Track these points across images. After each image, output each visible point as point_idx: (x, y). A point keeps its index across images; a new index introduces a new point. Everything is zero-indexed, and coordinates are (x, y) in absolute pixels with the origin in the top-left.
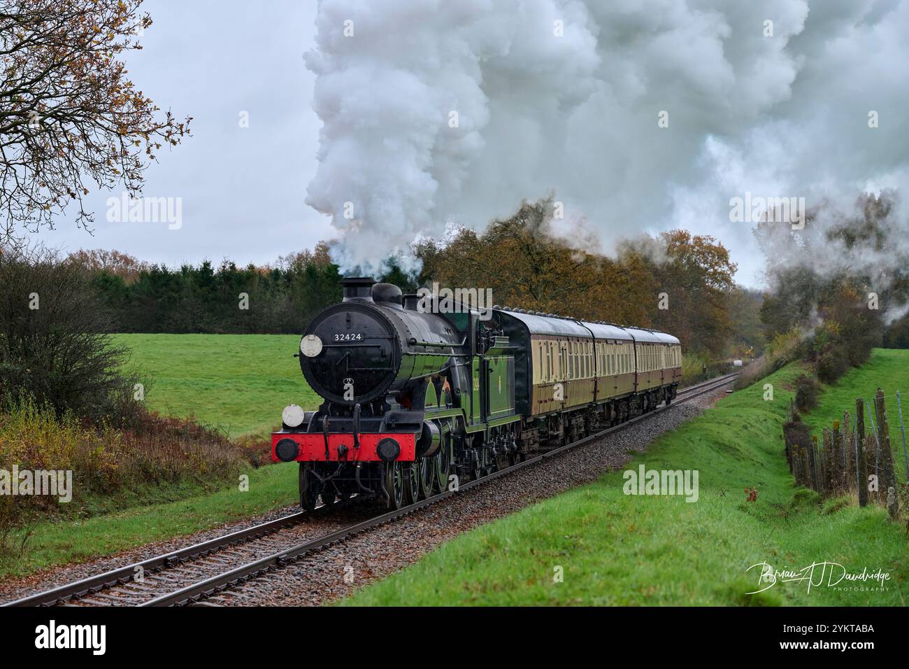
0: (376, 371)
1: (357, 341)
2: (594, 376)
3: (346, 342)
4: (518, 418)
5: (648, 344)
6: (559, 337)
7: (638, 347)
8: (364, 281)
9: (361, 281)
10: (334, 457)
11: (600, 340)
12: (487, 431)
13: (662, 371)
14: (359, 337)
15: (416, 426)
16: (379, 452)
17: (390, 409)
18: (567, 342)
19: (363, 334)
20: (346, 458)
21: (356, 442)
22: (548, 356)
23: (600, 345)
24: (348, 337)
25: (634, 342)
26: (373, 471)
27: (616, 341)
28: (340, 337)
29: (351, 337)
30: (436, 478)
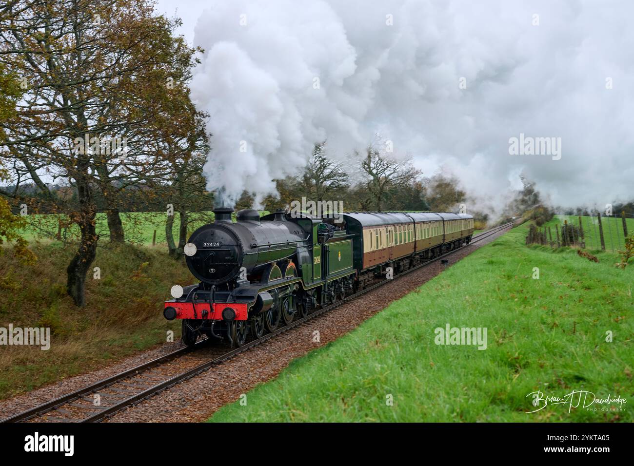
0: (228, 265)
1: (217, 247)
2: (414, 240)
3: (210, 247)
4: (355, 271)
5: (453, 220)
6: (386, 225)
7: (445, 222)
8: (226, 211)
9: (224, 211)
10: (200, 317)
11: (418, 223)
12: (325, 285)
13: (462, 231)
14: (218, 245)
15: (252, 298)
16: (223, 316)
17: (238, 287)
18: (393, 227)
19: (220, 243)
20: (207, 317)
21: (212, 309)
22: (377, 237)
23: (419, 225)
24: (212, 245)
25: (443, 221)
26: (223, 325)
27: (430, 222)
28: (207, 245)
29: (213, 244)
30: (282, 318)
